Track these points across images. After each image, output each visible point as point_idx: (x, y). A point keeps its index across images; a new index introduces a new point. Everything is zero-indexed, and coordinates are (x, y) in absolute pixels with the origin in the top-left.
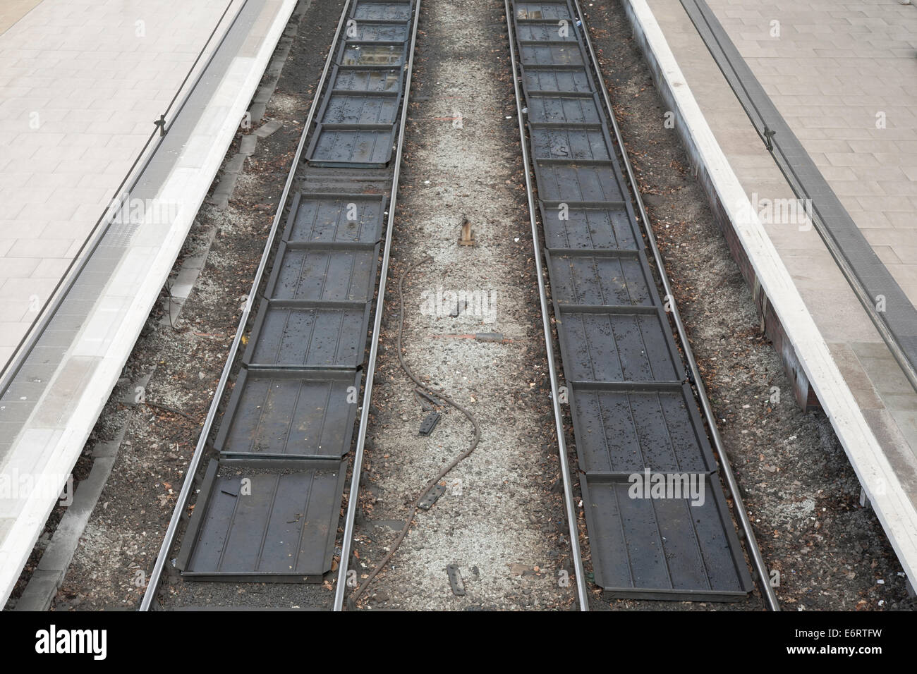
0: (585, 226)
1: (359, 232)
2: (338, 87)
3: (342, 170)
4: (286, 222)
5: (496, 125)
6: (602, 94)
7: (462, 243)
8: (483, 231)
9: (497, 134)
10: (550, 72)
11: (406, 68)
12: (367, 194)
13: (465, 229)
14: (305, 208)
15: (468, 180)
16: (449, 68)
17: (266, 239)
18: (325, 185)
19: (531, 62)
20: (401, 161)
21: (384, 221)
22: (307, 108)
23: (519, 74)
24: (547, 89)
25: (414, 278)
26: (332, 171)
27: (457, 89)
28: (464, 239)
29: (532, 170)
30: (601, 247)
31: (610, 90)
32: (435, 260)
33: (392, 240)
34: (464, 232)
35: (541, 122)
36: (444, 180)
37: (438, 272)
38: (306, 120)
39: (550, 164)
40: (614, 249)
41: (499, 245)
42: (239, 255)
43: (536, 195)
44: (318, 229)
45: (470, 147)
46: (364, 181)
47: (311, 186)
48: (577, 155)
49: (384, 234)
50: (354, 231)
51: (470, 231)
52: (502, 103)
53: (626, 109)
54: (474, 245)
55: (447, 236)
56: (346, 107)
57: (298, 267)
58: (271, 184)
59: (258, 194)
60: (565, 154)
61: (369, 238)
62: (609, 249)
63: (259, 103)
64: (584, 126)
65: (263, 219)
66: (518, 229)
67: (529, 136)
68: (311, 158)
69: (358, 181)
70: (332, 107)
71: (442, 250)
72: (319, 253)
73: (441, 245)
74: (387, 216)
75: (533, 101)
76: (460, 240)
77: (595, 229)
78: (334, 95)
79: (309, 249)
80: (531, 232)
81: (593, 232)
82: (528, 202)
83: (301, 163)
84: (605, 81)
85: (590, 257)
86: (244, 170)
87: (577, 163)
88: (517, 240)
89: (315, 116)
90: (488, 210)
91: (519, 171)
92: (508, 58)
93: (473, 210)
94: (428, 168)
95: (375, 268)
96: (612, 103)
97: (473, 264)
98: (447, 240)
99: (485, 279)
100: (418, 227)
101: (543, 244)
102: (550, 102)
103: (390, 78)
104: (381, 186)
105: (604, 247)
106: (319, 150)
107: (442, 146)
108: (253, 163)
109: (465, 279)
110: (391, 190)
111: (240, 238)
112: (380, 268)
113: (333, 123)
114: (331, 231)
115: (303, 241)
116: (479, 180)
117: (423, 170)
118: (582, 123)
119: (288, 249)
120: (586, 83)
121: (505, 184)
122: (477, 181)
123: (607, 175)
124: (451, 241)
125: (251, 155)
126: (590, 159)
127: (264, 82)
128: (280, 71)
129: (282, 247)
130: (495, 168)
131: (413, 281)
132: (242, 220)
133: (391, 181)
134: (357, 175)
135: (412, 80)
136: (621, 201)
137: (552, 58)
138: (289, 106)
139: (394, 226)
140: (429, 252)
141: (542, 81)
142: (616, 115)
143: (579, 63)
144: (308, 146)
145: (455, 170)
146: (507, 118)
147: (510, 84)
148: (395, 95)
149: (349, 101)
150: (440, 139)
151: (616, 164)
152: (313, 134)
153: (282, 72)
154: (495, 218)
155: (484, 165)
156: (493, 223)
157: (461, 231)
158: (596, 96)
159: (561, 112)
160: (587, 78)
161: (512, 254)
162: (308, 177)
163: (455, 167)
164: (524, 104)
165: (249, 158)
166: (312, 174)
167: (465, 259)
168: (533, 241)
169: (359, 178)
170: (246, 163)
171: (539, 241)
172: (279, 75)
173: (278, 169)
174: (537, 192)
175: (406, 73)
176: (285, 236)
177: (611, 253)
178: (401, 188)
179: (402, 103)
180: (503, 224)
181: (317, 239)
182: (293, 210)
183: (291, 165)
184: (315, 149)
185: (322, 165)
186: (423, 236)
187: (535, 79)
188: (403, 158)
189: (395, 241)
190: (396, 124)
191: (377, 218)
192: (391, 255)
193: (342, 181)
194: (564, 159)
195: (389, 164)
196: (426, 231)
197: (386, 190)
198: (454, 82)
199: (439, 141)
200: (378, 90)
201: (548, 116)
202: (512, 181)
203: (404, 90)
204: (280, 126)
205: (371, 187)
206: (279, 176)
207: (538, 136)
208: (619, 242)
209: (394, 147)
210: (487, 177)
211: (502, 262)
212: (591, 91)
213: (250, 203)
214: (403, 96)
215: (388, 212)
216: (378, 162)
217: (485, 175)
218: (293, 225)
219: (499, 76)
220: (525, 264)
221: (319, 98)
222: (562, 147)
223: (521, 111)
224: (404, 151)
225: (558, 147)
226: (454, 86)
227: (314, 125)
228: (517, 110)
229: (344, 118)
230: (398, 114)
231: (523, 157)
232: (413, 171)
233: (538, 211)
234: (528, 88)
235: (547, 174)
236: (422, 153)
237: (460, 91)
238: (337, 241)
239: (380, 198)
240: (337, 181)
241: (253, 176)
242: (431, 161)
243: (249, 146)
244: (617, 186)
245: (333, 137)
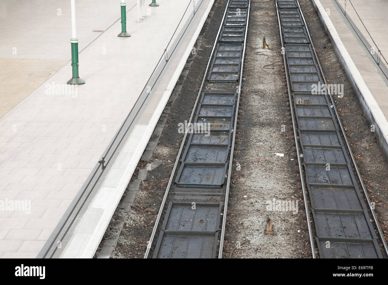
0: (340, 223)
1: (206, 225)
2: (193, 142)
3: (196, 189)
4: (164, 219)
5: (285, 164)
6: (347, 147)
7: (267, 232)
8: (279, 226)
9: (286, 169)
10: (316, 134)
11: (232, 131)
12: (210, 203)
13: (268, 224)
14: (175, 211)
15: (270, 195)
16: (257, 131)
17: (152, 229)
18: (186, 198)
19: (304, 128)
20: (230, 184)
21: (221, 219)
22: (176, 153)
23: (298, 135)
24: (314, 144)
25: (238, 253)
26: (190, 189)
27: (262, 143)
28: (268, 230)
29: (307, 190)
30: (350, 237)
31: (352, 145)
32: (251, 242)
33: (225, 230)
34: (268, 226)
35: (311, 162)
36: (255, 195)
37: (253, 249)
38: (175, 160)
39: (317, 187)
40: (358, 238)
41: (288, 234)
42: (137, 238)
43: (310, 205)
44: (182, 223)
45: (270, 177)
46: (209, 195)
47: (178, 198)
48: (333, 182)
49: (221, 227)
50: (203, 225)
51: (271, 226)
52: (288, 151)
53: (361, 155)
54: (274, 234)
55: (257, 228)
56: (198, 153)
57: (171, 245)
58: (155, 197)
59: (148, 203)
60: (326, 181)
61: (212, 229)
62: (355, 238)
63: (149, 150)
64: (337, 165)
65: (150, 217)
66: (300, 225)
67: (304, 170)
68: (178, 182)
69: (206, 195)
70: (190, 153)
71: (255, 237)
72: (183, 237)
73: (254, 233)
74: (222, 216)
75: (307, 151)
76: (266, 230)
77: (346, 226)
78: (191, 146)
79: (177, 235)
80: (308, 227)
81: (345, 228)
82: (305, 209)
83: (173, 185)
84: (348, 140)
85: (344, 243)
86: (140, 188)
87: (333, 186)
88: (299, 231)
89: (181, 158)
90: (281, 213)
91: (299, 191)
92: (291, 126)
93: (273, 213)
94: (246, 188)
95: (215, 247)
96: (353, 152)
97: (273, 245)
98: (258, 230)
99: (281, 254)
100: (241, 222)
101: (315, 234)
102: (316, 151)
103: (223, 137)
104: (218, 198)
105: (351, 237)
106: (183, 177)
107: (253, 175)
108: (145, 185)
109: (268, 254)
110: (224, 200)
111: (137, 229)
112: (218, 247)
113: (191, 162)
114: (190, 224)
115: (174, 230)
116: (276, 196)
117: (242, 189)
118: (335, 163)
119: (165, 235)
120: (337, 140)
121: (291, 198)
122: (274, 196)
123: (351, 194)
124: (260, 231)
125: (144, 180)
126: (341, 185)
127: (153, 138)
128: (161, 132)
129: (161, 233)
130: (285, 189)
131: (238, 255)
132: (138, 218)
133: (225, 196)
134: (204, 192)
135: (236, 138)
136: (360, 210)
137: (317, 126)
138: (166, 152)
139: (226, 222)
140: (247, 238)
141: (311, 139)
142: (356, 159)
143: (333, 129)
144: (176, 175)
145: (261, 189)
146: (291, 160)
147: (293, 141)
148: (226, 146)
149: (200, 150)
150: (252, 171)
151: (357, 187)
152: (179, 168)
153: (162, 133)
154: (285, 218)
155: (279, 187)
156: (284, 221)
157: (266, 225)
158: (343, 148)
159: (323, 157)
160: (338, 138)
161: (296, 240)
162: (176, 193)
163: (261, 188)
164: (301, 152)
165: (143, 182)
166: (178, 191)
167: (268, 242)
168: (309, 232)
169: (205, 194)
170: (141, 185)
171: (312, 232)
172: (160, 135)
173: (159, 188)
174: (310, 203)
175: (232, 134)
176: (163, 227)
177: (356, 241)
178: (230, 200)
179: (230, 151)
180: (291, 222)
181: (182, 229)
182: (168, 212)
183: (167, 186)
184: (181, 176)
185: (185, 186)
186: (243, 228)
187: (307, 138)
188: (231, 182)
189: (227, 231)
190: (227, 163)
191: (216, 217)
192: (225, 239)
193: (196, 195)
194: (326, 184)
195: (223, 186)
196: (245, 225)
197: (221, 201)
198: (260, 139)
199: (252, 173)
200: (216, 143)
201: (315, 159)
202: (295, 196)
203: (231, 144)
204: (160, 164)
205: (212, 199)
206: (160, 192)
207: (309, 171)
208: (361, 234)
209: (226, 176)
210: (280, 194)
211: (291, 244)
212: (340, 145)
213: (143, 207)
214: (231, 147)
215: (223, 213)
216: (217, 184)
217: (279, 193)
218: (168, 220)
219: (286, 136)
220: (304, 246)
221: (183, 148)
222: (324, 177)
223: (300, 156)
224: (231, 178)
225: (322, 177)
226: (260, 141)
227: (180, 163)
228: (297, 155)
229: (197, 159)
230: (228, 157)
231: (301, 183)
232: (237, 190)
233: (311, 215)
234: (303, 143)
235: (315, 192)
236: (242, 180)
237: (263, 144)
238: (193, 230)
239: (218, 205)
240: (193, 195)
241: (145, 192)
242: (247, 184)
243: (143, 175)
244: (358, 200)
245: (190, 170)
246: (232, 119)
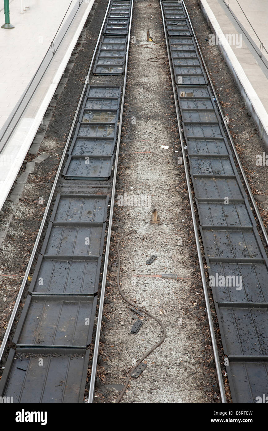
0: (222, 212)
1: (94, 216)
2: (80, 135)
3: (83, 181)
4: (52, 211)
5: (170, 156)
6: (229, 138)
7: (153, 222)
8: (164, 216)
9: (170, 161)
10: (199, 126)
11: (118, 124)
12: (98, 195)
13: (154, 214)
14: (63, 202)
15: (155, 187)
16: (142, 124)
17: (41, 221)
18: (74, 190)
19: (188, 121)
20: (117, 176)
21: (108, 210)
22: (63, 146)
23: (182, 127)
24: (198, 135)
25: (125, 242)
26: (78, 182)
27: (147, 136)
28: (153, 220)
29: (191, 181)
30: (231, 225)
31: (233, 136)
32: (137, 232)
33: (113, 221)
34: (153, 216)
35: (195, 154)
36: (141, 187)
37: (139, 239)
38: (62, 153)
39: (201, 177)
40: (239, 226)
41: (173, 223)
42: (26, 230)
43: (193, 195)
44: (71, 215)
45: (155, 168)
46: (96, 187)
47: (66, 191)
48: (215, 172)
49: (108, 218)
50: (91, 216)
51: (157, 216)
52: (172, 143)
53: (242, 147)
54: (159, 223)
55: (143, 219)
56: (85, 146)
57: (59, 236)
58: (43, 190)
59: (36, 195)
60: (210, 172)
61: (99, 219)
62: (236, 226)
63: (36, 144)
64: (219, 156)
65: (39, 209)
66: (184, 214)
67: (188, 162)
68: (66, 175)
69: (93, 187)
70: (77, 146)
71: (141, 226)
72: (71, 228)
73: (140, 224)
74: (110, 207)
75: (190, 143)
76: (151, 220)
77: (227, 214)
78: (78, 139)
79: (65, 226)
80: (191, 216)
81: (226, 216)
82: (189, 199)
83: (60, 177)
84: (230, 132)
85: (226, 231)
86: (28, 181)
87: (216, 177)
88: (183, 221)
89: (68, 151)
90: (166, 204)
91: (183, 182)
92: (175, 118)
93: (158, 203)
94: (132, 180)
95: (103, 237)
96: (235, 144)
97: (159, 234)
98: (144, 220)
99: (166, 243)
100: (127, 213)
101: (198, 223)
102: (199, 143)
103: (109, 130)
104: (105, 190)
105: (233, 225)
106: (70, 170)
107: (139, 167)
108: (33, 177)
109: (154, 243)
110: (111, 192)
111: (26, 220)
112: (106, 237)
113: (78, 155)
114: (78, 216)
115: (62, 221)
116: (161, 187)
117: (129, 181)
118: (218, 154)
119: (54, 226)
120: (219, 132)
121: (176, 189)
122: (159, 187)
123: (232, 183)
124: (146, 221)
125: (32, 173)
126: (224, 175)
127: (40, 131)
128: (47, 126)
129: (50, 225)
130: (170, 180)
131: (125, 244)
132: (27, 210)
133: (111, 187)
134: (92, 184)
135: (122, 131)
136: (241, 199)
137: (200, 119)
138: (53, 145)
139: (113, 213)
140: (134, 228)
141: (195, 131)
142: (237, 150)
143: (215, 121)
144: (64, 168)
145: (147, 181)
146: (176, 152)
147: (177, 133)
148: (112, 139)
149: (86, 142)
150: (138, 163)
151: (238, 177)
152: (66, 161)
153: (48, 126)
154: (170, 208)
155: (164, 178)
156: (169, 211)
157: (152, 216)
158: (226, 139)
159: (206, 149)
160: (220, 130)
161: (181, 228)
162: (64, 185)
163: (147, 179)
164: (185, 144)
165: (31, 174)
166: (66, 184)
167: (154, 231)
168: (192, 221)
169: (93, 186)
170: (29, 177)
171: (196, 221)
172: (47, 128)
173: (47, 181)
174: (194, 193)
175: (118, 127)
176: (52, 219)
177: (237, 228)
178: (117, 192)
179: (116, 143)
180: (175, 212)
181: (70, 220)
182: (56, 204)
183: (54, 179)
184: (68, 169)
185: (72, 178)
186: (130, 219)
187: (191, 130)
188: (118, 174)
189: (114, 222)
190: (114, 155)
191: (104, 208)
192: (112, 229)
193: (83, 187)
194: (209, 175)
195: (110, 178)
196: (131, 215)
197: (109, 192)
198: (145, 132)
199: (138, 165)
200: (102, 136)
201: (198, 150)
202: (179, 187)
203: (117, 136)
204: (47, 157)
205: (100, 191)
206: (48, 185)
207: (193, 162)
208: (242, 222)
209: (113, 168)
210: (165, 185)
211: (175, 233)
212: (223, 137)
213: (32, 200)
214: (117, 140)
215: (110, 205)
216: (104, 176)
217: (164, 184)
218: (56, 212)
219: (171, 128)
220: (188, 234)
221: (70, 141)
222: (207, 168)
223: (184, 148)
224: (118, 170)
225: (205, 168)
226: (145, 134)
227: (67, 156)
228: (181, 147)
229: (84, 152)
230: (114, 150)
231: (185, 174)
232: (123, 182)
233: (195, 204)
234: (187, 135)
235: (199, 183)
236: (128, 172)
237: (149, 137)
238: (82, 221)
239: (105, 197)
240: (81, 187)
241: (33, 185)
242: (133, 176)
243: (31, 167)
244: (239, 190)
245: (78, 162)
246: (118, 112)
